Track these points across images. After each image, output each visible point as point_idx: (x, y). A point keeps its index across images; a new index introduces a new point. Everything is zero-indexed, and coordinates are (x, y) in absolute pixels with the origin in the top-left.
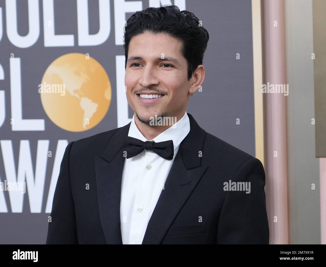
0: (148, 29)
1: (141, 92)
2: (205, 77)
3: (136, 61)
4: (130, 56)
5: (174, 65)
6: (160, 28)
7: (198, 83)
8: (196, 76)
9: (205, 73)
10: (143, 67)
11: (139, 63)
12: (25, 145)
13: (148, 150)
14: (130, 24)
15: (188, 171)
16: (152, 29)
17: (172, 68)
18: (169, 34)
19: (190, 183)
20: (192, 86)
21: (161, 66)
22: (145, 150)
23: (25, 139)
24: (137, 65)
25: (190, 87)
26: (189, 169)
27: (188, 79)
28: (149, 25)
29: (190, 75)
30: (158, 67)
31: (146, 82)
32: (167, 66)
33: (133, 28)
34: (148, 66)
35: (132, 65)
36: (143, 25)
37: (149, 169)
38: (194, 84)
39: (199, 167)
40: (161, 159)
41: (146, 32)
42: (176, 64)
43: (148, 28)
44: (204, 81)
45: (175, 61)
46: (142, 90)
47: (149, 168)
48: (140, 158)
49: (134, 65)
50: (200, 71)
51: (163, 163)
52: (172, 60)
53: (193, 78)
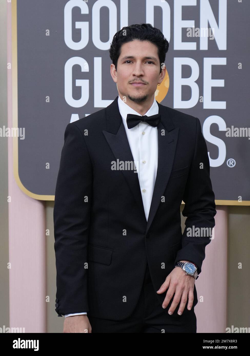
1: (133, 82)
3: (128, 59)
7: (162, 77)
10: (133, 64)
11: (131, 61)
17: (153, 65)
18: (150, 41)
19: (173, 141)
20: (160, 79)
21: (146, 63)
24: (129, 62)
26: (169, 132)
29: (160, 71)
30: (144, 64)
32: (150, 63)
39: (174, 129)
40: (150, 127)
41: (136, 40)
42: (156, 62)
45: (156, 60)
46: (134, 80)
51: (151, 129)
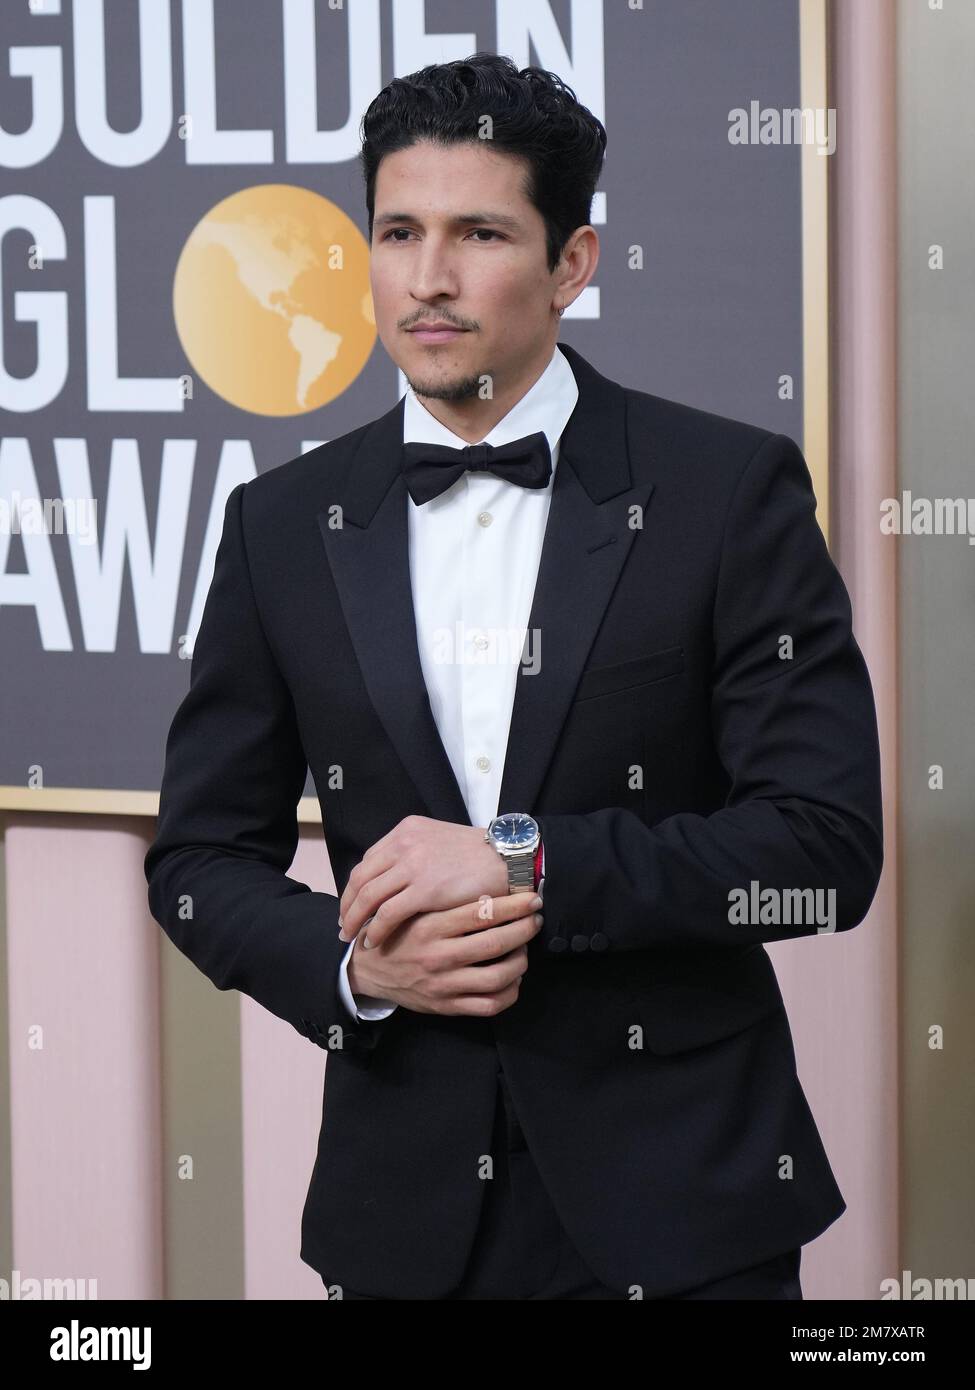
0: (426, 132)
1: (417, 323)
2: (599, 259)
3: (397, 226)
4: (379, 212)
5: (508, 232)
6: (459, 130)
7: (579, 277)
8: (573, 257)
9: (598, 247)
10: (419, 242)
11: (408, 231)
12: (125, 454)
13: (476, 470)
14: (377, 117)
15: (602, 506)
16: (438, 134)
17: (500, 243)
19: (613, 540)
20: (562, 288)
21: (467, 237)
22: (467, 472)
23: (125, 435)
24: (400, 235)
25: (556, 290)
26: (603, 502)
27: (548, 272)
28: (428, 122)
29: (553, 259)
30: (459, 240)
31: (424, 288)
33: (383, 132)
34: (432, 238)
35: (386, 237)
36: (412, 122)
37: (485, 526)
38: (569, 283)
39: (628, 490)
40: (516, 492)
41: (422, 140)
42: (511, 230)
43: (428, 129)
44: (595, 273)
45: (508, 222)
46: (418, 315)
47: (485, 522)
48: (451, 498)
49: (393, 236)
50: (585, 244)
51: (522, 501)
52: (496, 219)
53: (564, 265)
